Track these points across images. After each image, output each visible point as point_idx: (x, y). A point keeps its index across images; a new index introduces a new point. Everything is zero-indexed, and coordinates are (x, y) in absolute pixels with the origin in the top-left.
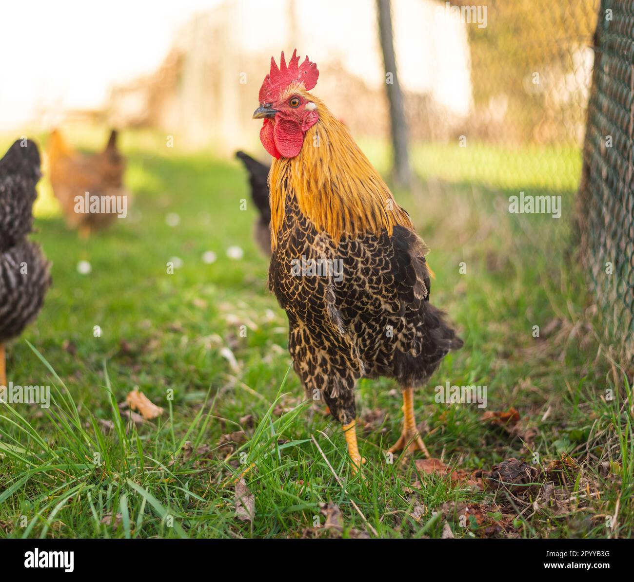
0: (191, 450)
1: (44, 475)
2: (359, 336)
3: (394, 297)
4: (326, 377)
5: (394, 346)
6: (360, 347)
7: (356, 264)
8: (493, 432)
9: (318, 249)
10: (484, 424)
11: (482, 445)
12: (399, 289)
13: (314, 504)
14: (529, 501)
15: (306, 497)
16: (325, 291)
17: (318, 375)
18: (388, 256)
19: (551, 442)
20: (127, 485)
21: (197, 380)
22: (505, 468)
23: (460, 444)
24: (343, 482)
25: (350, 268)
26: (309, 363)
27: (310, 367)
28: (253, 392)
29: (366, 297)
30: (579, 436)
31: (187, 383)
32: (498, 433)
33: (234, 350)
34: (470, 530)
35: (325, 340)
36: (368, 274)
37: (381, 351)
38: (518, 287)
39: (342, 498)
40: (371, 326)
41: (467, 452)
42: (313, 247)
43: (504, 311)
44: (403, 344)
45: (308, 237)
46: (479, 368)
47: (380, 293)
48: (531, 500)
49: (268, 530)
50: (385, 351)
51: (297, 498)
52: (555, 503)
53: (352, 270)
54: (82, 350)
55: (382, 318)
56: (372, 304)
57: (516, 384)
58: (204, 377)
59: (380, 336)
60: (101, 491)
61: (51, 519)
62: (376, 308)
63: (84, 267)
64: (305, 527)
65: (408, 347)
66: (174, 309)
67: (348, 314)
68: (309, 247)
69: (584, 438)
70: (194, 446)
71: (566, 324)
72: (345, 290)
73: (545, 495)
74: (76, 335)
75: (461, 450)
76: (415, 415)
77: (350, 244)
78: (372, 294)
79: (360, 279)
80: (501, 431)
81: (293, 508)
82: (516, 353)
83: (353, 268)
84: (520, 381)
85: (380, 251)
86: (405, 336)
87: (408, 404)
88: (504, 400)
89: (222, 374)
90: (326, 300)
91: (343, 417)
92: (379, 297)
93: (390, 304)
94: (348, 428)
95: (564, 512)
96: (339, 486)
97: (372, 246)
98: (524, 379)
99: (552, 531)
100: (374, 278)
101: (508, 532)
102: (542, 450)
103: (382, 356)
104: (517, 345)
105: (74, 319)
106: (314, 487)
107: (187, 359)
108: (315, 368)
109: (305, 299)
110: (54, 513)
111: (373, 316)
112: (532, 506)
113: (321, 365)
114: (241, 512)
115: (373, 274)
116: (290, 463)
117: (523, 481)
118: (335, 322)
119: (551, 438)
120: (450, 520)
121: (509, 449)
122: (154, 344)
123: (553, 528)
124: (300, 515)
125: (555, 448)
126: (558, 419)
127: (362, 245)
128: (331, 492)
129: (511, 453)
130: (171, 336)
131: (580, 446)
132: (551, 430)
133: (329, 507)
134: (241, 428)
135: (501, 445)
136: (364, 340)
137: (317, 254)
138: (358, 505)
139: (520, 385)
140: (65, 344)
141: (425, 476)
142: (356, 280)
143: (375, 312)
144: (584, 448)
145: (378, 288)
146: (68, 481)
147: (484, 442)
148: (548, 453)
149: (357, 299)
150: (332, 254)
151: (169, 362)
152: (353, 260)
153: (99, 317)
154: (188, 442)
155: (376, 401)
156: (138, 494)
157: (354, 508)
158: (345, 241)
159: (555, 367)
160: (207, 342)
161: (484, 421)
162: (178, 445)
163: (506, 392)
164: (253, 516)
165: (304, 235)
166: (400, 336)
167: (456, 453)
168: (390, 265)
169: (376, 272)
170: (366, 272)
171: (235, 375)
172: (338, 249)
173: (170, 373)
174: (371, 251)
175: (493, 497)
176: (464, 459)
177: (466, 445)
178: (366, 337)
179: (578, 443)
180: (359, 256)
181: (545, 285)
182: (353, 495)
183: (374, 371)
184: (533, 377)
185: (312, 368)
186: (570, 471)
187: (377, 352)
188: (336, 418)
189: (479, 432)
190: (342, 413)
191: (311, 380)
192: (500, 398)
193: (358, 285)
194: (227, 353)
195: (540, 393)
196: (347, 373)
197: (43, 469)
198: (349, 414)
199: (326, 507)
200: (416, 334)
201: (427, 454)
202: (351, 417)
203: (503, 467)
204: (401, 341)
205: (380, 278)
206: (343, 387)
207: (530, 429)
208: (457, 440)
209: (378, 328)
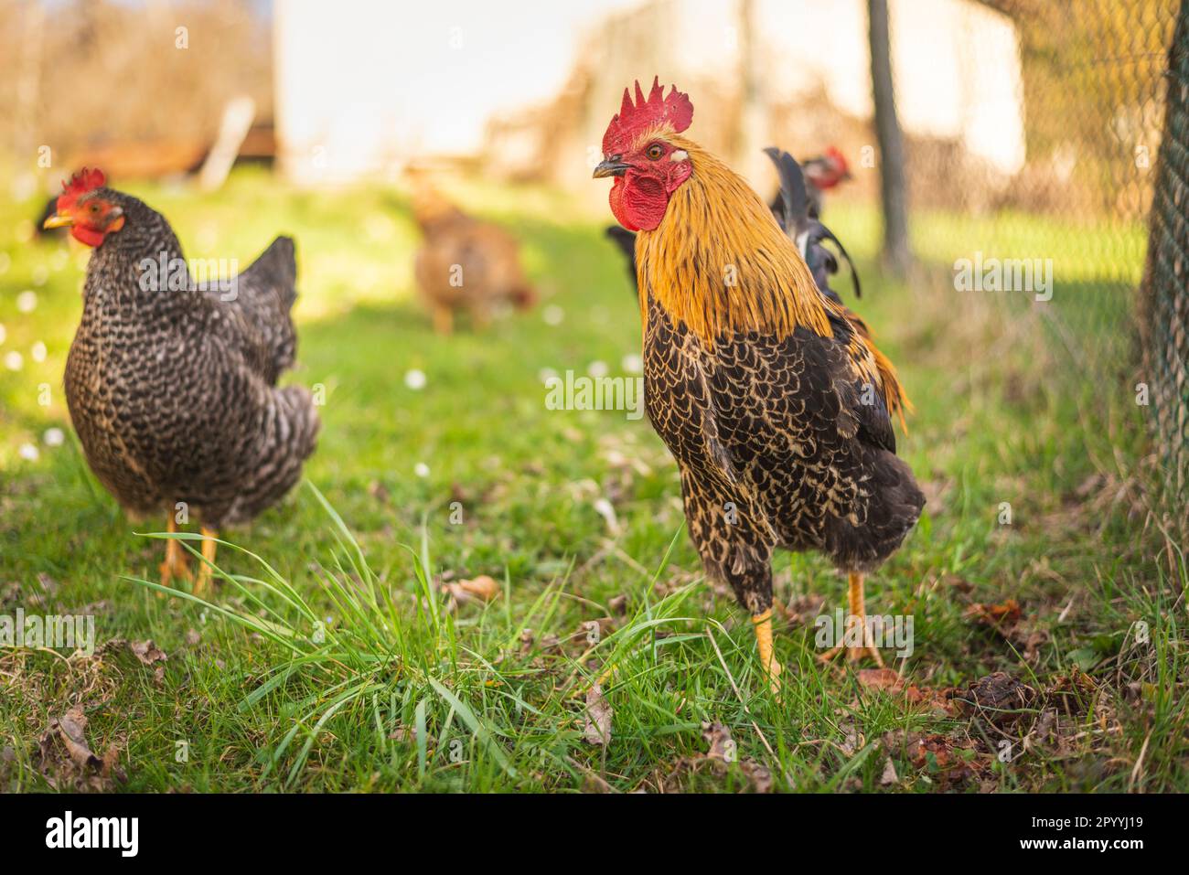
0: (531, 641)
1: (317, 669)
2: (761, 488)
3: (807, 433)
4: (725, 545)
5: (823, 508)
6: (765, 504)
7: (748, 379)
8: (981, 635)
9: (690, 355)
10: (967, 621)
11: (965, 653)
12: (813, 423)
13: (694, 725)
14: (1018, 735)
15: (686, 714)
16: (702, 418)
17: (714, 541)
18: (796, 369)
19: (1066, 653)
20: (430, 688)
21: (556, 543)
22: (986, 686)
23: (930, 649)
24: (744, 696)
25: (738, 383)
26: (702, 523)
27: (703, 529)
28: (633, 563)
29: (765, 430)
30: (1107, 645)
31: (539, 547)
32: (988, 636)
33: (615, 503)
34: (925, 773)
35: (716, 492)
36: (766, 394)
37: (804, 514)
38: (1045, 426)
39: (739, 718)
40: (778, 477)
41: (940, 662)
42: (683, 351)
43: (1022, 461)
44: (837, 505)
45: (675, 338)
46: (970, 542)
47: (784, 425)
48: (1021, 734)
49: (629, 760)
50: (811, 515)
51: (674, 716)
52: (1056, 740)
53: (742, 386)
54: (397, 497)
55: (794, 465)
56: (774, 442)
57: (1026, 566)
58: (568, 541)
59: (796, 493)
60: (397, 694)
61: (317, 728)
62: (780, 448)
63: (416, 379)
64: (679, 757)
65: (845, 510)
66: (537, 442)
67: (741, 456)
68: (676, 352)
69: (1114, 649)
70: (536, 636)
71: (1111, 481)
72: (734, 416)
73: (1042, 727)
74: (391, 475)
75: (932, 659)
76: (866, 607)
77: (736, 347)
78: (772, 426)
79: (754, 401)
80: (992, 632)
81: (666, 729)
82: (1033, 522)
83: (743, 383)
84: (1033, 561)
85: (782, 360)
86: (839, 493)
87: (855, 589)
88: (1004, 589)
89: (595, 537)
90: (706, 432)
91: (753, 603)
92: (783, 431)
93: (802, 444)
94: (759, 620)
95: (1066, 753)
96: (738, 701)
97: (771, 351)
98: (1039, 560)
99: (1048, 779)
100: (775, 401)
101: (983, 779)
102: (1052, 664)
103: (808, 521)
104: (1036, 510)
105: (388, 453)
106: (701, 700)
107: (547, 514)
108: (709, 530)
109: (676, 430)
110: (322, 721)
111: (779, 461)
112: (1021, 743)
113: (717, 526)
114: (590, 732)
115: (773, 395)
116: (671, 665)
117: (1012, 706)
118: (721, 465)
119: (1066, 648)
120: (895, 757)
121: (1002, 659)
122: (500, 491)
123: (1051, 776)
124: (676, 741)
125: (1071, 661)
126: (1080, 619)
127: (755, 349)
128: (726, 710)
129: (1004, 666)
130: (527, 480)
131: (1108, 660)
132: (1068, 635)
133: (715, 728)
134: (608, 614)
135: (992, 654)
136: (770, 495)
137: (688, 364)
138: (762, 729)
139: (1031, 568)
140: (372, 486)
141: (868, 691)
142: (748, 403)
143: (779, 454)
144: (1115, 662)
145: (781, 416)
146: (349, 678)
147: (965, 648)
148: (1060, 667)
149: (752, 431)
150: (710, 364)
151: (519, 517)
152: (742, 371)
153: (428, 450)
154: (527, 630)
155: (812, 584)
156: (445, 701)
157: (756, 734)
158: (727, 344)
159: (1089, 543)
160: (575, 490)
161: (968, 616)
162: (513, 632)
163: (1010, 577)
164: (609, 737)
165: (669, 334)
166: (831, 493)
167: (923, 663)
168: (798, 384)
169: (777, 393)
170: (762, 390)
171: (612, 538)
172: (719, 355)
173: (520, 533)
174: (768, 359)
175: (966, 726)
176: (935, 672)
177: (939, 651)
178: (774, 491)
179: (1106, 655)
180: (751, 365)
181: (1085, 424)
182: (758, 715)
183: (799, 541)
184: (1051, 558)
185: (707, 530)
186: (1084, 694)
187: (799, 516)
188: (743, 603)
189: (960, 633)
190: (752, 597)
191: (706, 549)
192: (999, 586)
193: (752, 411)
194: (604, 507)
195: (1062, 581)
196: (755, 538)
197: (317, 659)
198: (762, 599)
199: (710, 730)
200: (858, 493)
201: (880, 663)
202: (765, 605)
203: (985, 685)
204: (833, 500)
205: (783, 402)
206: (750, 559)
207: (1038, 632)
208: (927, 644)
209: (791, 481)
